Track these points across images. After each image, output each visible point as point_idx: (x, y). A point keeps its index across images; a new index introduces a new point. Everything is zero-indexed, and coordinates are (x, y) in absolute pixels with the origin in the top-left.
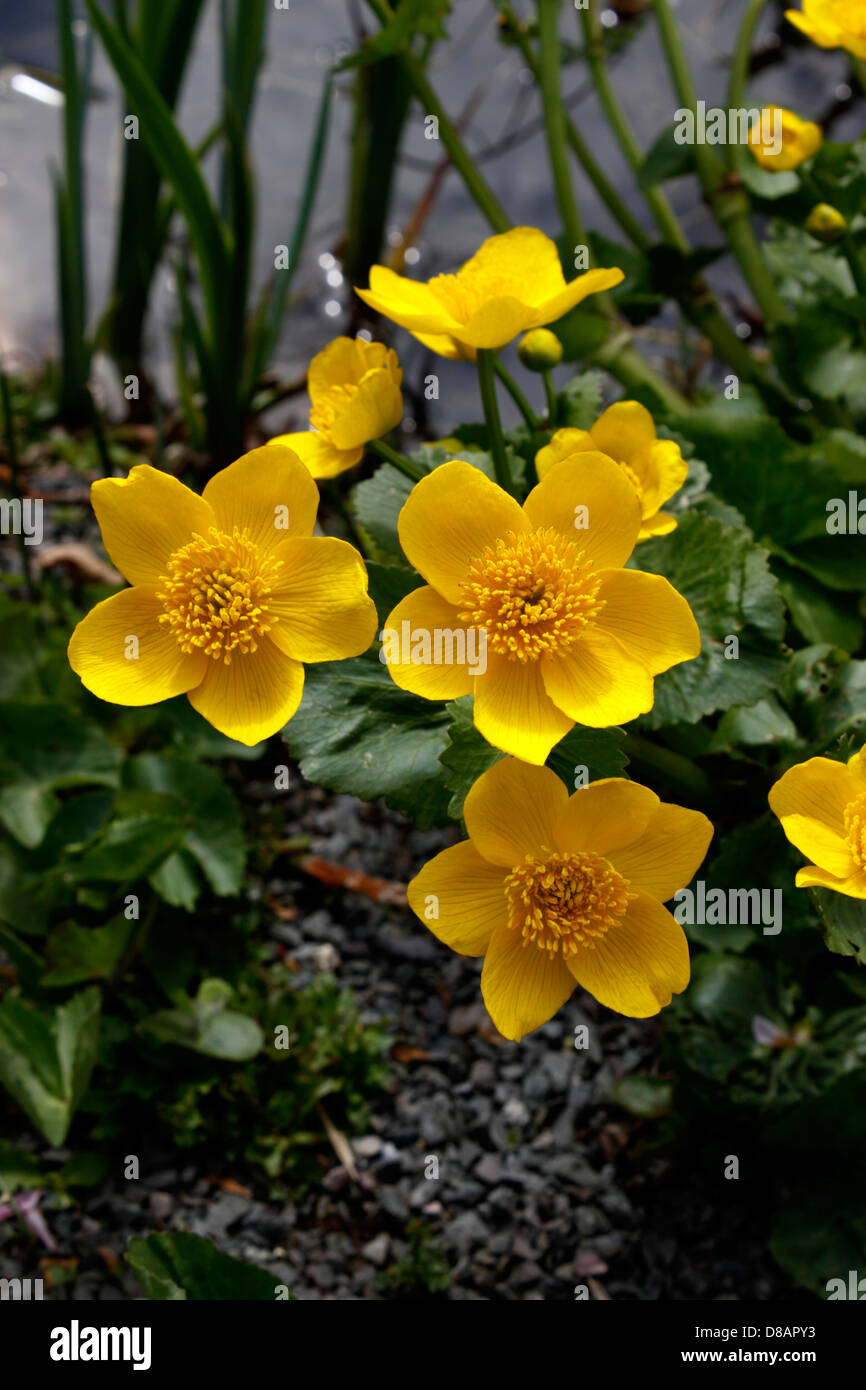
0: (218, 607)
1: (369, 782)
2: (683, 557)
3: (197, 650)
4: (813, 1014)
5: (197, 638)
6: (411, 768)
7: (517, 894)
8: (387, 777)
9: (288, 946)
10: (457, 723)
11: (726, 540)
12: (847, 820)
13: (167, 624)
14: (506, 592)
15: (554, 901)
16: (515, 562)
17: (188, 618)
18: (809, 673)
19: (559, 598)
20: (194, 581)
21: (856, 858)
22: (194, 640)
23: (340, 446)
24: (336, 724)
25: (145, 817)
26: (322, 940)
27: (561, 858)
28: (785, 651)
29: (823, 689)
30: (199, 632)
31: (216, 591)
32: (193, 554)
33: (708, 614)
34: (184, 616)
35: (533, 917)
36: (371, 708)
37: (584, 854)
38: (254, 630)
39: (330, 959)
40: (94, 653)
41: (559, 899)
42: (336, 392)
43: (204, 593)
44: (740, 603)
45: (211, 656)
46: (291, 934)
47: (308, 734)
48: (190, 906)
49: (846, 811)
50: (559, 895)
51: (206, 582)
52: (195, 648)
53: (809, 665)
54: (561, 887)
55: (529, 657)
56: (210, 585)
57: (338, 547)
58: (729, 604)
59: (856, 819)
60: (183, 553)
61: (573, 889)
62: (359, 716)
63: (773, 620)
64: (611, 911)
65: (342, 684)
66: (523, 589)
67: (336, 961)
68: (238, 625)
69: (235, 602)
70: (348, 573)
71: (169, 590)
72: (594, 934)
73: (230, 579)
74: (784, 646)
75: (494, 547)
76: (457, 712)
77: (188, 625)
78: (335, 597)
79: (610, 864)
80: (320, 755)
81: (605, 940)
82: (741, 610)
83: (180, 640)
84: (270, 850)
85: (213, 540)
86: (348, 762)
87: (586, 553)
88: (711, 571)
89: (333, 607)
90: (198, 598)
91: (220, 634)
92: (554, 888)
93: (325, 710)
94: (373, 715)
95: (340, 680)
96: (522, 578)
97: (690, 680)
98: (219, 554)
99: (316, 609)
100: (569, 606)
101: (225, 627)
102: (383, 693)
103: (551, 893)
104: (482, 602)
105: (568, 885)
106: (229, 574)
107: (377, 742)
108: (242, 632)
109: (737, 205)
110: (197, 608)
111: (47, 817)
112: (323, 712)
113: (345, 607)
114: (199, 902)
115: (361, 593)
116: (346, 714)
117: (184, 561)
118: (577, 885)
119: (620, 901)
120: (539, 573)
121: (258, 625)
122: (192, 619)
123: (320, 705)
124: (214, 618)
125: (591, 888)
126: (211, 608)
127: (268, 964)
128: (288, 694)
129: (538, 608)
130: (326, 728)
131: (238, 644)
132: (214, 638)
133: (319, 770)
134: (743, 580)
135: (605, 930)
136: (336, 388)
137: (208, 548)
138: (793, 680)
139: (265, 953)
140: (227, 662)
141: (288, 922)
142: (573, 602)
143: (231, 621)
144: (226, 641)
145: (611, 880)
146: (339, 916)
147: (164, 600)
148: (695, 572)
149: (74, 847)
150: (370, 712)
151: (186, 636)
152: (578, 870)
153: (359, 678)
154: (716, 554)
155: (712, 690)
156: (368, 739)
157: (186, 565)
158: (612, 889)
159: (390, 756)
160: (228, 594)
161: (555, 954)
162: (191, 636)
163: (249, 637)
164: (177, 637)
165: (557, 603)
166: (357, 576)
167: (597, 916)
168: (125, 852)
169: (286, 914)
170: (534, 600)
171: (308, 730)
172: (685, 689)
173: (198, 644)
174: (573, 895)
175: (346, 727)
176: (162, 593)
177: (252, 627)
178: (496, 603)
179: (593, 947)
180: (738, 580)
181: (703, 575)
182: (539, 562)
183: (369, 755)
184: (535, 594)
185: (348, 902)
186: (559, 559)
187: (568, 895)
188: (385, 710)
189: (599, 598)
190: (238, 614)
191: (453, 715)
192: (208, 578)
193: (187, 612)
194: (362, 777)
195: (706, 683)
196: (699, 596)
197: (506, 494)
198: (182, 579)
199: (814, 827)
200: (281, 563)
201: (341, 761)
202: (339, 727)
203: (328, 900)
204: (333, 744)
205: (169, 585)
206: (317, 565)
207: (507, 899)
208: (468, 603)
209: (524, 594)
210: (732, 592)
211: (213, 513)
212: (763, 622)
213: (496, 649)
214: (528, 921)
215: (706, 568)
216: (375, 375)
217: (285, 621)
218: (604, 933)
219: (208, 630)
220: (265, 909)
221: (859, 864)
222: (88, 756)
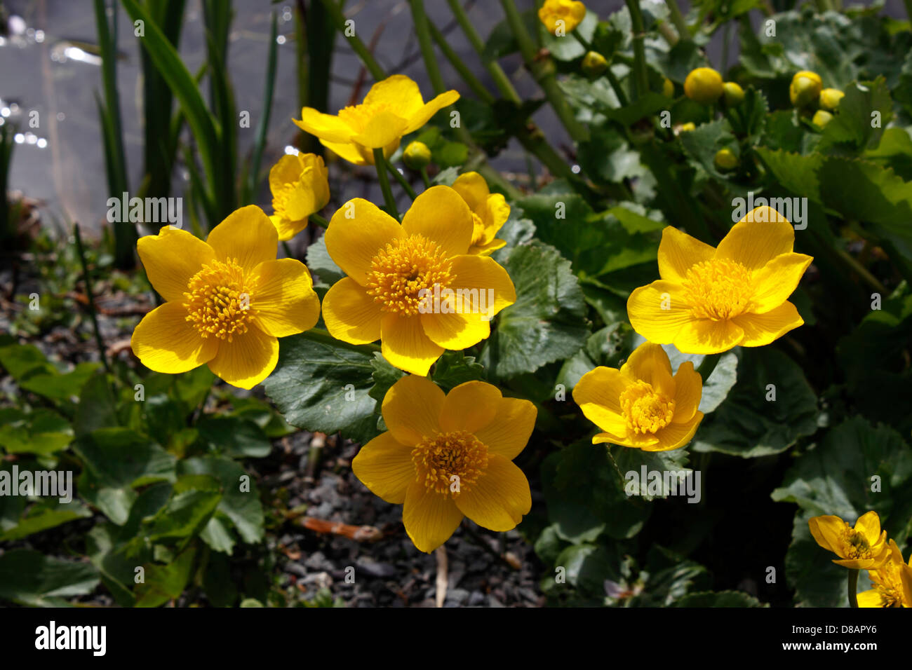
0: (221, 308)
1: (329, 423)
2: (519, 274)
3: (211, 335)
4: (644, 576)
5: (211, 328)
6: (356, 412)
7: (419, 460)
8: (341, 419)
9: (299, 576)
10: (378, 371)
11: (544, 260)
12: (622, 402)
13: (191, 322)
14: (395, 274)
15: (442, 463)
16: (398, 256)
17: (204, 316)
18: (608, 340)
19: (427, 275)
20: (206, 293)
21: (629, 424)
22: (208, 329)
23: (294, 218)
24: (306, 390)
25: (194, 490)
26: (320, 570)
27: (445, 435)
28: (587, 322)
29: (618, 348)
30: (211, 324)
31: (219, 298)
32: (203, 277)
33: (538, 307)
34: (202, 316)
35: (431, 474)
36: (327, 378)
37: (459, 432)
38: (245, 319)
39: (325, 582)
40: (147, 345)
41: (446, 461)
42: (288, 188)
43: (213, 301)
44: (556, 295)
45: (220, 338)
46: (299, 568)
47: (289, 397)
48: (230, 552)
49: (621, 397)
50: (446, 458)
51: (213, 293)
52: (210, 334)
53: (608, 335)
54: (446, 454)
55: (412, 313)
56: (216, 295)
57: (293, 264)
58: (550, 297)
59: (627, 401)
60: (197, 277)
61: (454, 455)
62: (319, 384)
63: (578, 303)
64: (479, 466)
65: (307, 365)
66: (405, 272)
67: (330, 582)
68: (235, 317)
69: (231, 304)
70: (300, 279)
71: (191, 300)
72: (469, 481)
73: (227, 290)
74: (586, 319)
75: (385, 249)
76: (378, 365)
77: (204, 321)
78: (293, 295)
79: (475, 437)
80: (297, 409)
81: (477, 485)
82: (557, 299)
83: (200, 330)
84: (280, 516)
85: (215, 267)
86: (315, 412)
87: (442, 247)
88: (538, 280)
89: (293, 301)
90: (208, 304)
91: (224, 324)
92: (442, 455)
93: (298, 381)
94: (329, 382)
95: (306, 362)
96: (403, 265)
97: (529, 346)
98: (220, 276)
99: (283, 304)
100: (434, 279)
101: (227, 320)
102: (335, 368)
103: (441, 458)
104: (381, 282)
105: (451, 453)
106: (227, 287)
107: (333, 399)
108: (238, 321)
109: (549, 68)
110: (208, 309)
111: (129, 505)
112: (297, 383)
113: (300, 300)
114: (234, 548)
115: (309, 290)
116: (312, 383)
117: (197, 282)
118: (456, 452)
119: (484, 459)
120: (414, 262)
121: (247, 316)
122: (206, 317)
123: (295, 379)
124: (220, 314)
125: (465, 454)
126: (217, 308)
127: (284, 587)
128: (270, 358)
129: (416, 283)
130: (300, 393)
131: (235, 329)
132: (221, 327)
133: (298, 418)
134: (557, 281)
135: (476, 478)
136: (287, 185)
137: (212, 272)
138: (599, 346)
139: (282, 580)
140: (230, 340)
141: (296, 561)
142: (436, 277)
143: (230, 315)
144: (229, 327)
145: (476, 446)
146: (329, 555)
147: (188, 307)
148: (528, 282)
149: (148, 519)
150: (327, 381)
151: (204, 327)
152: (456, 443)
153: (318, 360)
154: (539, 268)
155: (543, 351)
156: (327, 397)
157: (199, 284)
158: (478, 452)
159: (342, 406)
160: (227, 299)
161: (448, 496)
162: (206, 327)
163: (242, 324)
164: (198, 329)
165: (426, 278)
166: (305, 280)
167: (470, 470)
168: (182, 516)
169: (295, 556)
170: (413, 278)
171: (289, 395)
172: (527, 353)
173: (211, 331)
174: (454, 458)
175: (312, 391)
176: (187, 303)
177: (244, 317)
178: (389, 281)
179: (470, 490)
180: (554, 283)
181: (533, 283)
182: (413, 255)
183: (329, 407)
184: (412, 275)
185: (334, 545)
186: (425, 251)
187: (451, 458)
188: (337, 379)
189: (452, 273)
190: (234, 310)
191: (375, 366)
192: (214, 290)
193: (203, 313)
194: (325, 420)
195: (539, 347)
196: (531, 297)
197: (389, 216)
198: (198, 293)
199: (602, 410)
200: (258, 277)
201: (312, 411)
202: (309, 390)
203: (322, 545)
204: (305, 402)
205: (190, 297)
206: (281, 277)
207: (413, 464)
208: (372, 284)
209: (405, 275)
210: (551, 290)
211: (214, 252)
212: (571, 306)
213: (391, 310)
214: (428, 476)
215: (534, 279)
216: (309, 170)
217: (264, 314)
218: (476, 480)
219: (217, 322)
220: (281, 554)
221: (631, 428)
222: (152, 465)
